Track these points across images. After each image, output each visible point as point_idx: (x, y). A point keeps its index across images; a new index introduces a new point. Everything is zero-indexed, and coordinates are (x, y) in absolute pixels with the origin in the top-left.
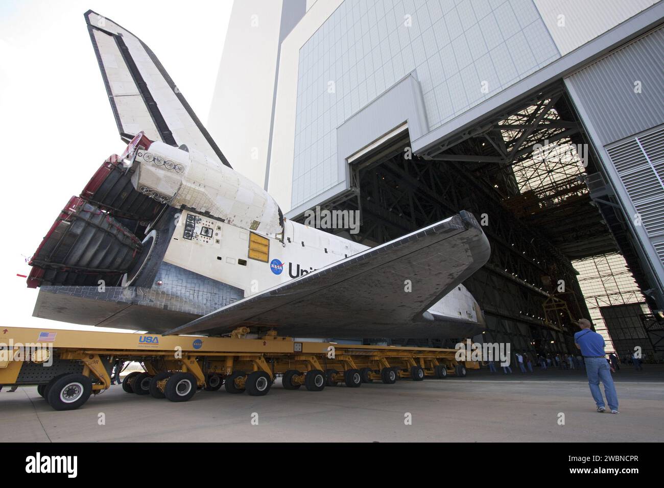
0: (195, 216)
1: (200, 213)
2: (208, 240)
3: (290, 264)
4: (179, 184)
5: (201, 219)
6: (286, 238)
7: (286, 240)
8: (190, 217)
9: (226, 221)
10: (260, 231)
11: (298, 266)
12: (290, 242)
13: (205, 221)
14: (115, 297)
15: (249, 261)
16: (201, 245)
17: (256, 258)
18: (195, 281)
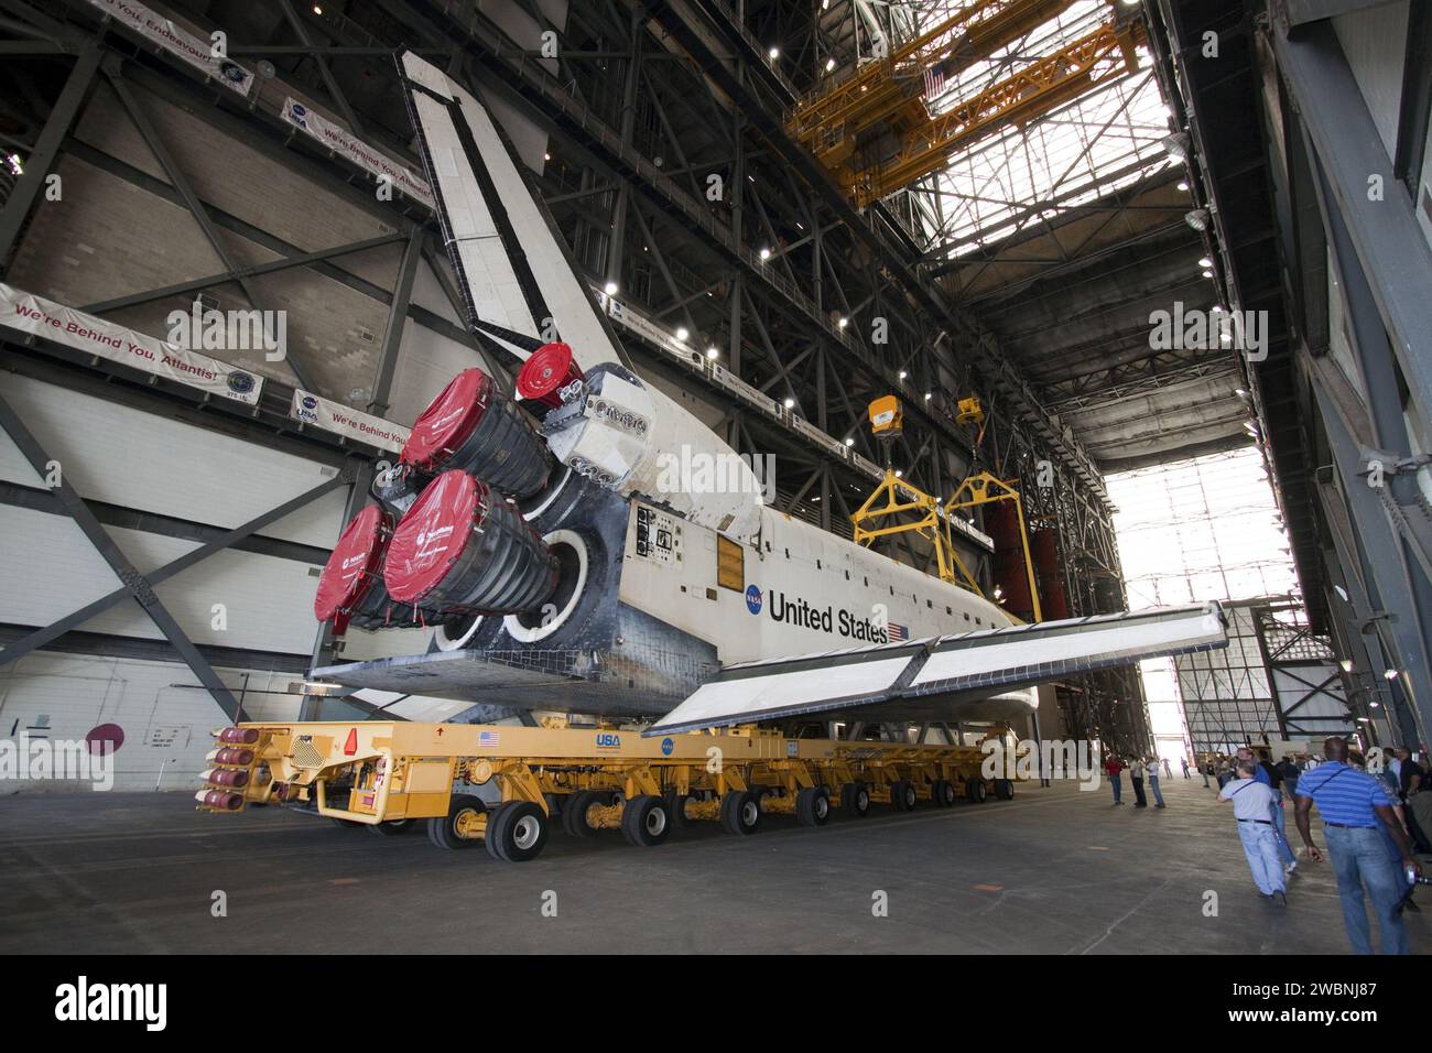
0: (647, 510)
1: (656, 505)
2: (666, 555)
3: (771, 592)
4: (638, 453)
5: (654, 516)
6: (763, 544)
7: (764, 548)
8: (641, 514)
9: (687, 517)
10: (731, 533)
11: (782, 595)
12: (769, 550)
13: (661, 518)
14: (568, 669)
15: (722, 592)
16: (660, 566)
17: (728, 584)
18: (659, 634)
